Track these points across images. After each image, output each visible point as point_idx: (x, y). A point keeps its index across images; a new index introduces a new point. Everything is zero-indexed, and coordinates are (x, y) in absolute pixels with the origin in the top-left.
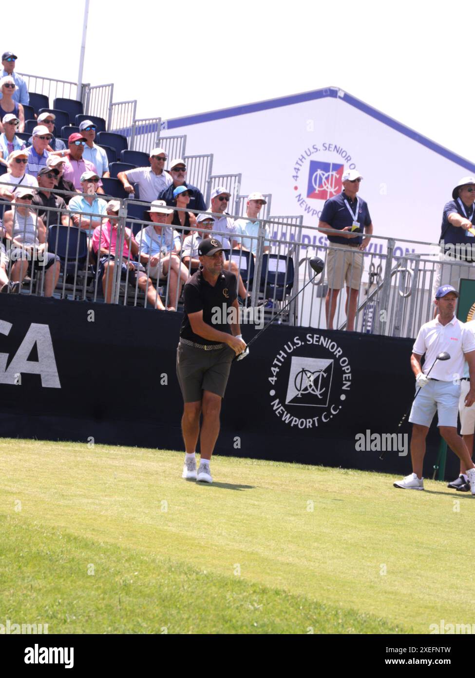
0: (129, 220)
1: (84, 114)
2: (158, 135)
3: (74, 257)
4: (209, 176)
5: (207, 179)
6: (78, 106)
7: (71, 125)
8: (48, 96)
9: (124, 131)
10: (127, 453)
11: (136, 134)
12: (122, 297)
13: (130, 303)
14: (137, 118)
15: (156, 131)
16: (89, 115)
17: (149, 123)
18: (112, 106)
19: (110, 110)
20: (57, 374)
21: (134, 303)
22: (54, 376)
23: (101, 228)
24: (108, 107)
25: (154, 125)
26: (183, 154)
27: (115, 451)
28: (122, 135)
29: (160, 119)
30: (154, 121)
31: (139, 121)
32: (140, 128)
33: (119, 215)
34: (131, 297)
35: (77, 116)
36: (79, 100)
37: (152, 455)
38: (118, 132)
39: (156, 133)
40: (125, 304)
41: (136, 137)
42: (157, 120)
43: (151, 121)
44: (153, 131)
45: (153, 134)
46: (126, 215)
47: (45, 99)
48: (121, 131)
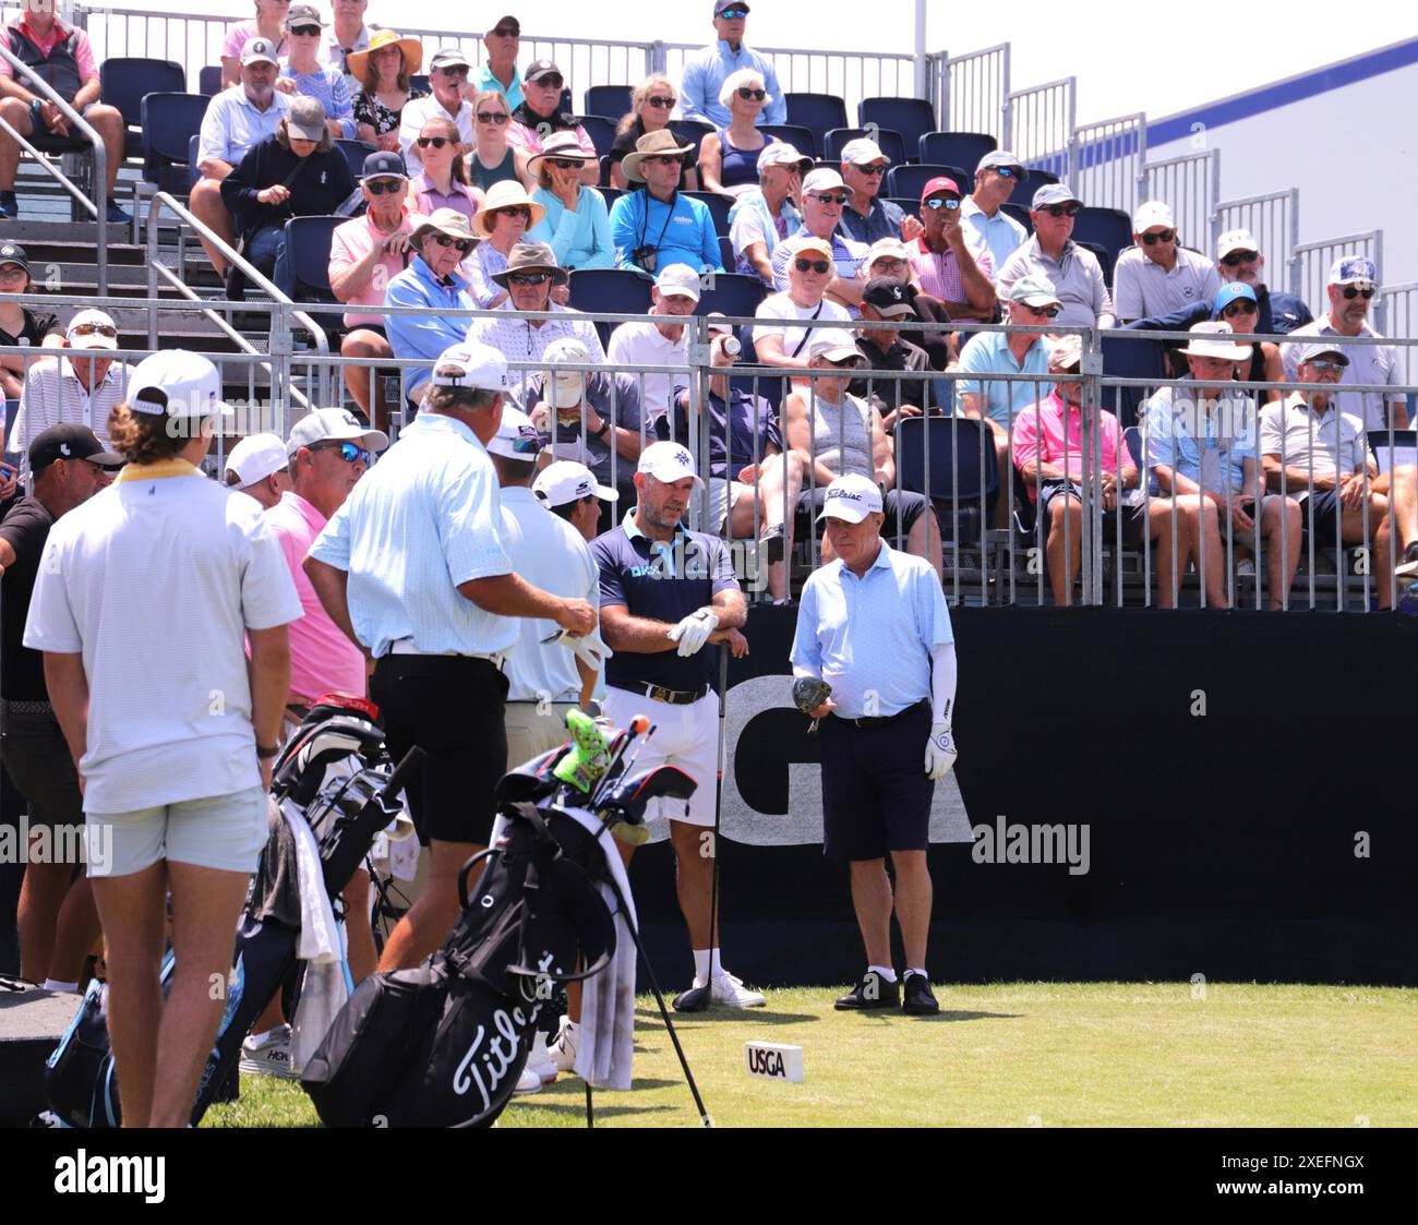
0: (1110, 381)
1: (939, 131)
2: (1143, 160)
3: (976, 495)
4: (1291, 247)
5: (1287, 257)
6: (920, 111)
7: (907, 163)
8: (842, 97)
9: (1049, 161)
10: (1179, 1001)
11: (1081, 167)
12: (1108, 585)
13: (1134, 600)
14: (1079, 124)
15: (1136, 151)
16: (952, 130)
17: (1114, 133)
18: (1011, 100)
19: (1007, 112)
20: (962, 806)
21: (1144, 600)
22: (954, 811)
23: (1038, 410)
24: (1001, 104)
25: (1127, 137)
26: (1216, 198)
27: (1145, 996)
28: (1045, 169)
29: (1142, 116)
30: (1128, 125)
31: (1085, 129)
32: (1090, 149)
33: (1081, 371)
34: (1134, 586)
35: (923, 137)
36: (921, 97)
37: (1246, 1000)
38: (1032, 166)
39: (1136, 156)
40: (1120, 604)
41: (1081, 173)
42: (1137, 122)
43: (1118, 128)
44: (1127, 152)
45: (1128, 159)
46: (1099, 370)
47: (836, 105)
48: (1040, 164)
